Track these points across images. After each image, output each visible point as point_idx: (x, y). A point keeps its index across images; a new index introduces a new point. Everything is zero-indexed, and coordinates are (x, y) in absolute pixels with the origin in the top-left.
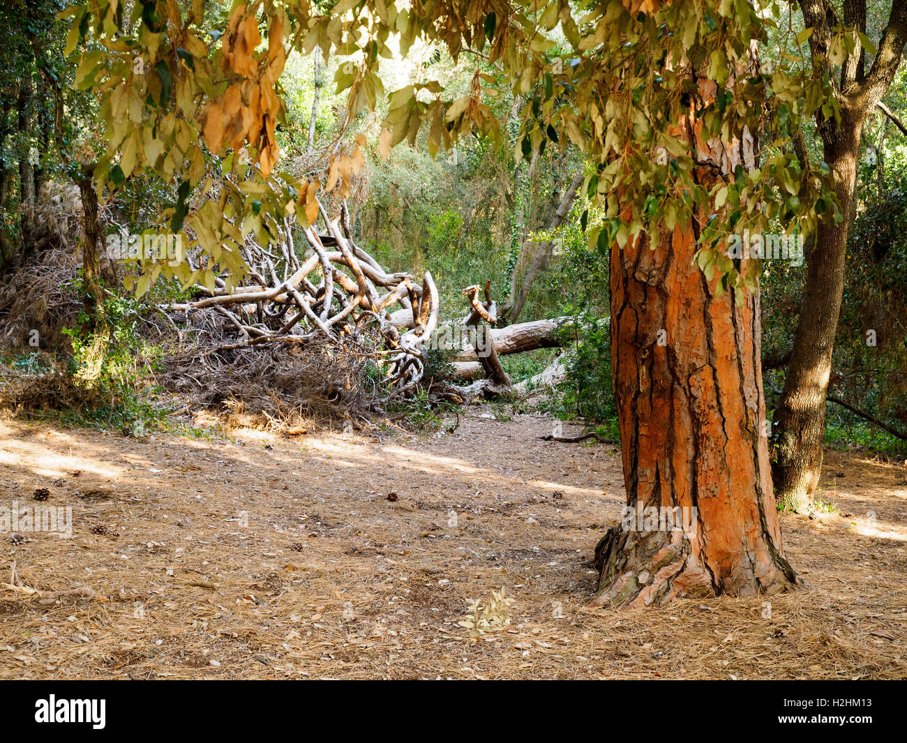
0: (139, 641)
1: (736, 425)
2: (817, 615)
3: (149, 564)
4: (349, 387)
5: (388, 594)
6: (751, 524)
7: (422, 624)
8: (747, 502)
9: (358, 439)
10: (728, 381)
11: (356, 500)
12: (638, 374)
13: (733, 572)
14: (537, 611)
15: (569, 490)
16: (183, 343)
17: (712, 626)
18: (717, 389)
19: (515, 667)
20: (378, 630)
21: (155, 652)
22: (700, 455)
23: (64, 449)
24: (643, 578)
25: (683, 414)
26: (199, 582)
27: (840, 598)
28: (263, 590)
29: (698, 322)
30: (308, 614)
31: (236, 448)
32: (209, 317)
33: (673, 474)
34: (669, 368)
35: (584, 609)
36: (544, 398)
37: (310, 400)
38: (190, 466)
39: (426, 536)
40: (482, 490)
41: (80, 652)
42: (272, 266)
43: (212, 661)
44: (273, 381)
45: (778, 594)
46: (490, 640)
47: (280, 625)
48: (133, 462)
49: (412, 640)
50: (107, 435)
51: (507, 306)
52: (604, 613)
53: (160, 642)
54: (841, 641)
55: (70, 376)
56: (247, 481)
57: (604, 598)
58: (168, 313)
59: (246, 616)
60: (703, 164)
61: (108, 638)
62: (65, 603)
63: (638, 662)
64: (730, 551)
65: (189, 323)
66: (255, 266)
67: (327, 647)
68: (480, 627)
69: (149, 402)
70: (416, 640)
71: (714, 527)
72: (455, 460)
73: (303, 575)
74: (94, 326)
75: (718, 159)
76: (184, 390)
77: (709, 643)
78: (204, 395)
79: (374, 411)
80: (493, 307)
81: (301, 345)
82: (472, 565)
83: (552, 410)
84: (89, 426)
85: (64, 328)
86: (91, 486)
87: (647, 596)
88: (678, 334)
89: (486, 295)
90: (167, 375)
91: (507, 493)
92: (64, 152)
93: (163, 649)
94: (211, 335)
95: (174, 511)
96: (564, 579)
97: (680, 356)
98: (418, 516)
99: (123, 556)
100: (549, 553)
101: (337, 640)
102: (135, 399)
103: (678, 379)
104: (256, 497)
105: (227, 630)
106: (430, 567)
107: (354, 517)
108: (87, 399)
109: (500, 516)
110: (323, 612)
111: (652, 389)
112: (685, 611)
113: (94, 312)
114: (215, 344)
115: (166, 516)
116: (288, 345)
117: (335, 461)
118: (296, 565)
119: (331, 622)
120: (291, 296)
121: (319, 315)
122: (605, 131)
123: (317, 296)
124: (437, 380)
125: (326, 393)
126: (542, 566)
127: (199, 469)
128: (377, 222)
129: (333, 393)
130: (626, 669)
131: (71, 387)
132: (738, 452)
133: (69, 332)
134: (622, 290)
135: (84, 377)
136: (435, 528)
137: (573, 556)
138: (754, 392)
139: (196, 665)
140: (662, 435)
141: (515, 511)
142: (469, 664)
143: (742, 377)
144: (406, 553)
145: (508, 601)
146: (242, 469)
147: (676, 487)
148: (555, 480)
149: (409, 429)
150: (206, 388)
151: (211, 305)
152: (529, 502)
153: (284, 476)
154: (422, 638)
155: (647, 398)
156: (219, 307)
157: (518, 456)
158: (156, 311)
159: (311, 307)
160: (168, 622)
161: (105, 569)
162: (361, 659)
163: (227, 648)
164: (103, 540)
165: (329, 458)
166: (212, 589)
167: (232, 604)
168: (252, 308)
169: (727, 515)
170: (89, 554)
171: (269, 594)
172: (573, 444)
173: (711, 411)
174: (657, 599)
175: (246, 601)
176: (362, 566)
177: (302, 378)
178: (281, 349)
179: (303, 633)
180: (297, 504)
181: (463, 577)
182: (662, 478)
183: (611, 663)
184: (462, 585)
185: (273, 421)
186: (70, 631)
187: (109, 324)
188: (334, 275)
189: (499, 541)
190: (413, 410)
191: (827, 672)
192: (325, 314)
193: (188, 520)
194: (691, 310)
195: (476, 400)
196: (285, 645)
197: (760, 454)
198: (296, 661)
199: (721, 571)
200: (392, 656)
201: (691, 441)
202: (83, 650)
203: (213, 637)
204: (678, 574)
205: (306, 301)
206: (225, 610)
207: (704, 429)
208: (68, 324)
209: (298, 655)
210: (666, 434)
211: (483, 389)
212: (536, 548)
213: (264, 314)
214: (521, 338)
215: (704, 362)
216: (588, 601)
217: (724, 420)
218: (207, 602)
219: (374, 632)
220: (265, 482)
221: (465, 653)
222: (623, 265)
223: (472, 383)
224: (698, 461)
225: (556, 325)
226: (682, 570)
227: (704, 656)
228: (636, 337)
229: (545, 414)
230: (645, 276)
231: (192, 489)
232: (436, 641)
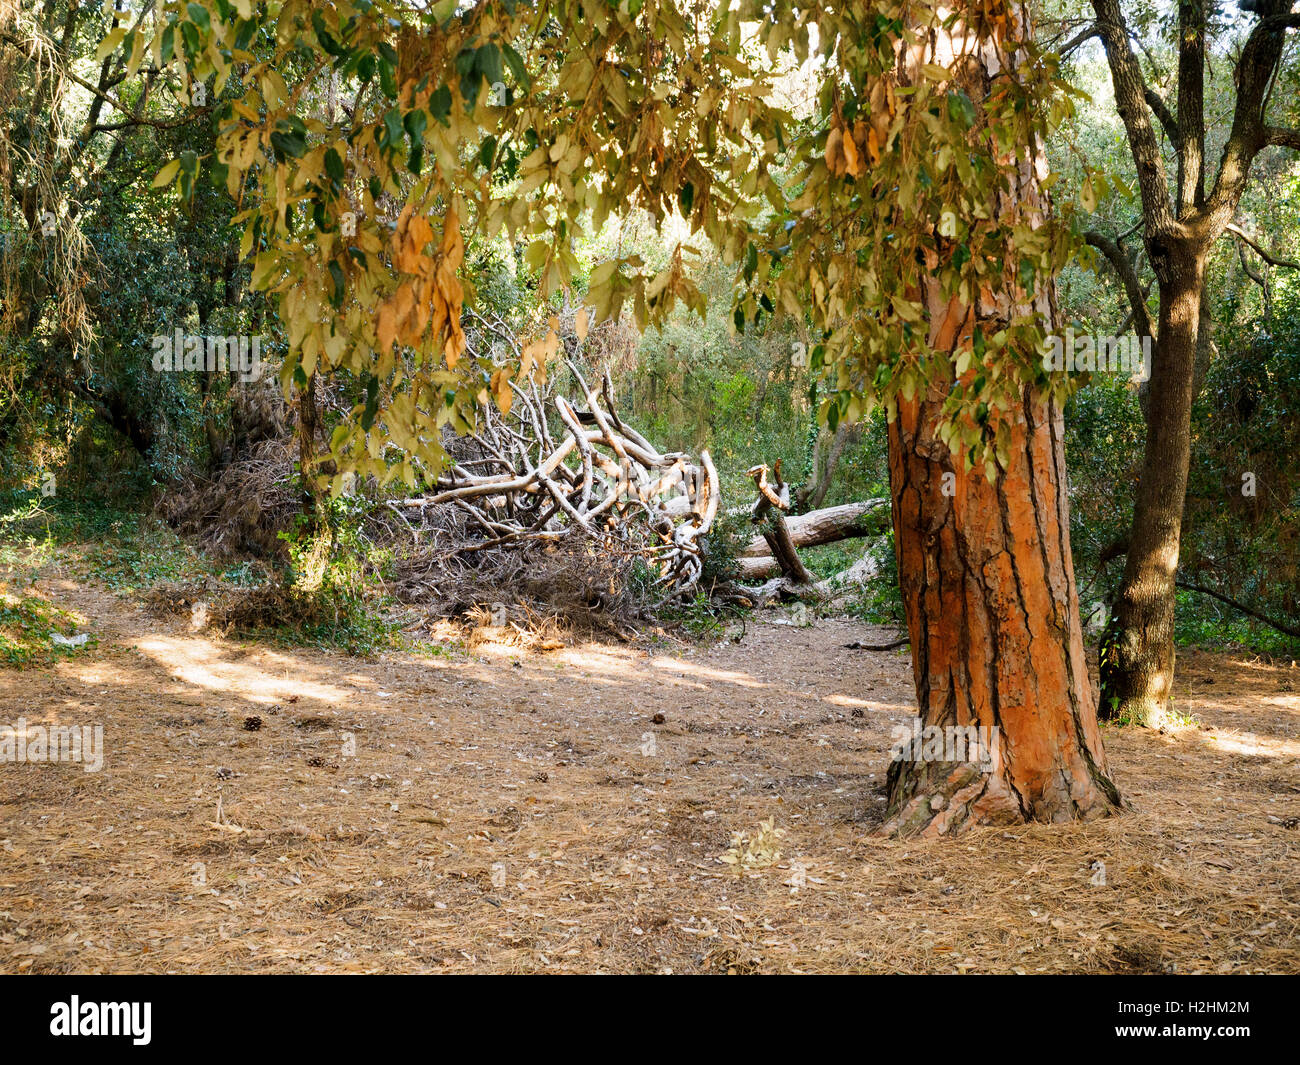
0: (357, 883)
1: (1042, 621)
2: (1143, 842)
3: (371, 799)
4: (613, 591)
5: (642, 828)
6: (1064, 738)
7: (678, 860)
8: (1059, 712)
9: (624, 651)
10: (1030, 569)
11: (616, 723)
12: (924, 565)
13: (1045, 794)
14: (814, 844)
15: (873, 706)
16: (421, 545)
17: (1016, 857)
18: (1017, 579)
19: (781, 906)
20: (627, 867)
21: (374, 894)
22: (1001, 656)
23: (280, 671)
24: (936, 803)
25: (978, 610)
26: (426, 817)
27: (1175, 822)
28: (499, 825)
29: (991, 503)
30: (548, 851)
31: (481, 666)
32: (449, 513)
33: (969, 681)
34: (959, 556)
35: (867, 840)
36: (851, 598)
37: (567, 608)
38: (424, 688)
39: (694, 763)
40: (768, 709)
41: (291, 895)
42: (524, 450)
43: (437, 904)
44: (523, 587)
45: (1100, 820)
46: (755, 877)
47: (516, 863)
48: (358, 684)
49: (665, 878)
50: (330, 655)
51: (809, 488)
52: (891, 844)
53: (380, 883)
54: (1165, 872)
55: (288, 588)
56: (489, 703)
57: (891, 827)
58: (401, 509)
59: (479, 854)
60: (987, 318)
61: (321, 881)
62: (276, 842)
63: (923, 898)
64: (1041, 768)
65: (425, 521)
66: (503, 451)
67: (568, 887)
68: (746, 863)
69: (380, 616)
70: (671, 878)
71: (1020, 741)
72: (739, 675)
73: (546, 808)
74: (314, 529)
75: (1006, 313)
76: (420, 600)
77: (1010, 876)
78: (443, 606)
79: (644, 619)
80: (785, 491)
81: (556, 543)
82: (743, 794)
83: (862, 612)
84: (309, 645)
85: (280, 532)
86: (309, 714)
87: (941, 824)
88: (968, 517)
89: (776, 477)
90: (400, 583)
91: (798, 711)
92: (275, 328)
93: (383, 891)
94: (451, 535)
95: (402, 740)
96: (849, 808)
97: (971, 542)
98: (687, 740)
99: (343, 791)
100: (837, 778)
101: (580, 879)
102: (363, 613)
103: (970, 569)
104: (498, 722)
105: (455, 869)
106: (695, 797)
107: (613, 742)
108: (308, 613)
109: (785, 739)
110: (565, 849)
111: (941, 579)
112: (986, 840)
113: (313, 512)
114: (457, 545)
115: (392, 745)
116: (541, 544)
117: (596, 679)
118: (539, 797)
119: (574, 859)
120: (543, 485)
121: (576, 507)
122: (827, 297)
123: (575, 486)
124: (721, 579)
125: (585, 599)
126: (826, 794)
127: (434, 691)
128: (654, 391)
129: (593, 599)
130: (909, 906)
131: (289, 601)
132: (1045, 653)
133: (286, 536)
134: (902, 468)
135: (304, 589)
136: (706, 753)
137: (863, 781)
138: (1062, 582)
139: (419, 908)
140: (954, 635)
141: (803, 733)
142: (728, 903)
143: (1047, 565)
144: (668, 782)
145: (778, 833)
146: (484, 691)
147: (973, 696)
148: (857, 696)
149: (686, 640)
150: (445, 598)
151: (451, 499)
152: (822, 721)
153: (533, 697)
154: (677, 876)
155: (936, 592)
156: (459, 501)
157: (815, 668)
158: (385, 508)
159: (567, 498)
160: (390, 861)
161: (322, 805)
162: (605, 899)
163: (454, 889)
164: (321, 773)
165: (589, 675)
166: (442, 824)
167: (462, 841)
168: (502, 500)
169: (1036, 727)
170: (305, 789)
171: (506, 829)
172: (884, 653)
173: (1011, 605)
174: (953, 827)
175: (478, 838)
176: (616, 797)
177: (556, 582)
178: (533, 549)
179: (541, 872)
180: (546, 729)
181: (733, 806)
182: (956, 685)
183: (892, 899)
184: (729, 817)
185: (523, 633)
186: (281, 873)
187: (330, 526)
188: (594, 458)
189: (780, 765)
190: (692, 617)
191: (1145, 906)
192: (584, 505)
193: (418, 748)
194: (981, 488)
195: (771, 603)
196: (520, 885)
197: (1073, 654)
198: (531, 903)
199: (1032, 793)
200: (640, 896)
201: (989, 641)
202: (295, 892)
203: (440, 877)
204: (978, 797)
205: (561, 491)
206: (456, 848)
207: (1003, 627)
208: (285, 527)
209: (534, 895)
210: (958, 633)
211: (778, 589)
212: (822, 774)
213: (515, 508)
214: (825, 526)
215: (999, 548)
216: (874, 831)
217: (1027, 615)
218: (435, 839)
219: (623, 869)
220: (509, 704)
221: (725, 891)
222: (901, 439)
223: (765, 583)
224: (998, 664)
225: (862, 510)
226: (983, 793)
227: (1002, 891)
228: (920, 523)
229: (854, 618)
230: (927, 450)
231: (424, 715)
232: (692, 878)
